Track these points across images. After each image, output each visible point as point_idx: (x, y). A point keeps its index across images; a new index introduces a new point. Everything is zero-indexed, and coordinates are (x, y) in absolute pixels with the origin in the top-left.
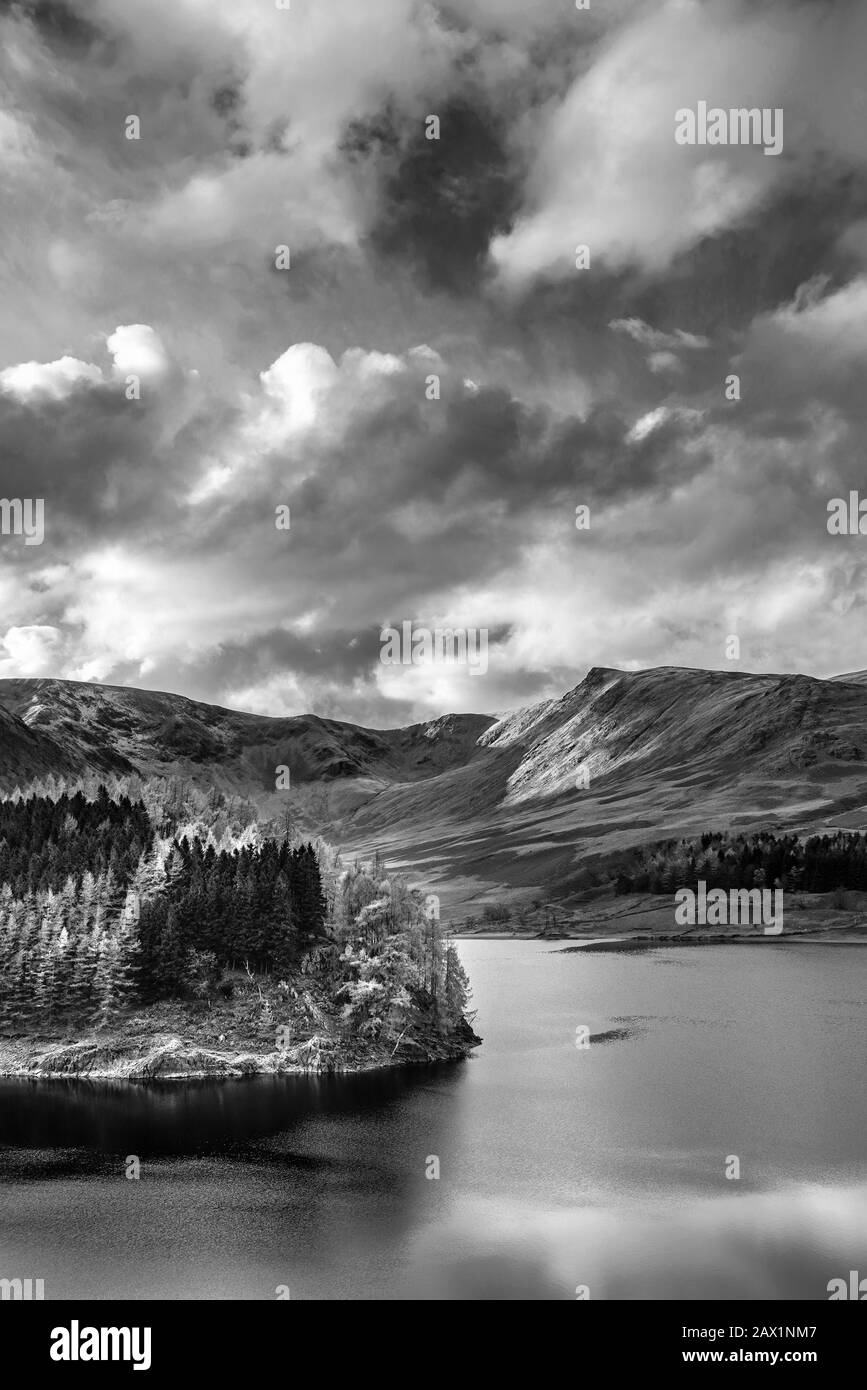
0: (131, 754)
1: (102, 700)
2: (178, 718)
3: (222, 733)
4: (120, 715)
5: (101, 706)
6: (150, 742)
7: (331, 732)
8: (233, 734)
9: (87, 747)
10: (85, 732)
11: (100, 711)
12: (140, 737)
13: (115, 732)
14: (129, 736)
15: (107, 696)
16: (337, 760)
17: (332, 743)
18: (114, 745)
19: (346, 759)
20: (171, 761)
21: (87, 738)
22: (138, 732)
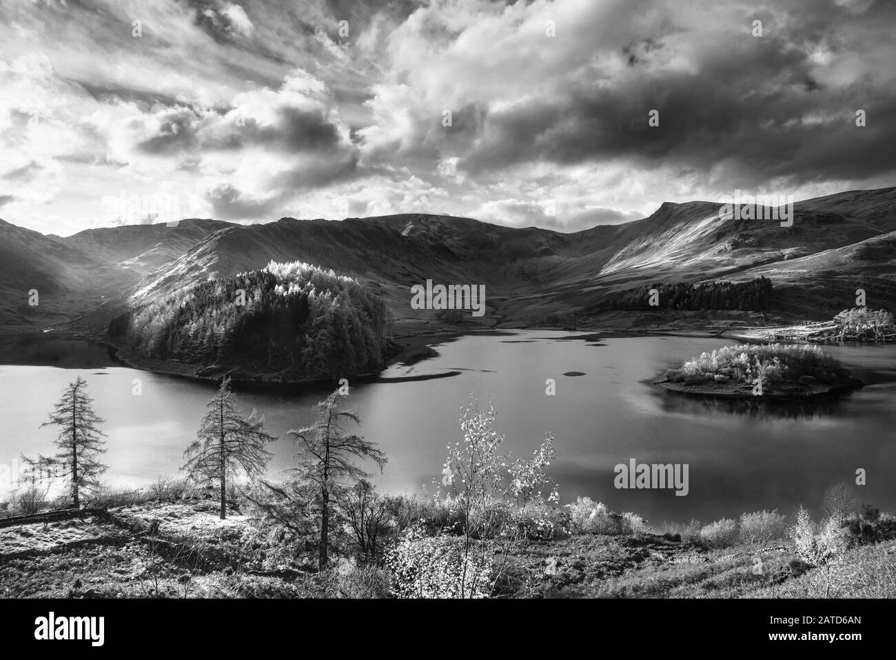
0: (451, 246)
1: (440, 222)
2: (473, 230)
3: (493, 236)
4: (448, 229)
5: (439, 225)
6: (461, 240)
7: (543, 235)
8: (497, 236)
9: (431, 243)
10: (432, 237)
11: (439, 227)
12: (456, 238)
13: (445, 236)
14: (451, 238)
15: (442, 221)
16: (544, 247)
17: (543, 240)
18: (444, 242)
19: (548, 247)
20: (470, 249)
21: (432, 239)
22: (455, 236)
